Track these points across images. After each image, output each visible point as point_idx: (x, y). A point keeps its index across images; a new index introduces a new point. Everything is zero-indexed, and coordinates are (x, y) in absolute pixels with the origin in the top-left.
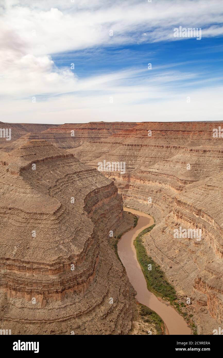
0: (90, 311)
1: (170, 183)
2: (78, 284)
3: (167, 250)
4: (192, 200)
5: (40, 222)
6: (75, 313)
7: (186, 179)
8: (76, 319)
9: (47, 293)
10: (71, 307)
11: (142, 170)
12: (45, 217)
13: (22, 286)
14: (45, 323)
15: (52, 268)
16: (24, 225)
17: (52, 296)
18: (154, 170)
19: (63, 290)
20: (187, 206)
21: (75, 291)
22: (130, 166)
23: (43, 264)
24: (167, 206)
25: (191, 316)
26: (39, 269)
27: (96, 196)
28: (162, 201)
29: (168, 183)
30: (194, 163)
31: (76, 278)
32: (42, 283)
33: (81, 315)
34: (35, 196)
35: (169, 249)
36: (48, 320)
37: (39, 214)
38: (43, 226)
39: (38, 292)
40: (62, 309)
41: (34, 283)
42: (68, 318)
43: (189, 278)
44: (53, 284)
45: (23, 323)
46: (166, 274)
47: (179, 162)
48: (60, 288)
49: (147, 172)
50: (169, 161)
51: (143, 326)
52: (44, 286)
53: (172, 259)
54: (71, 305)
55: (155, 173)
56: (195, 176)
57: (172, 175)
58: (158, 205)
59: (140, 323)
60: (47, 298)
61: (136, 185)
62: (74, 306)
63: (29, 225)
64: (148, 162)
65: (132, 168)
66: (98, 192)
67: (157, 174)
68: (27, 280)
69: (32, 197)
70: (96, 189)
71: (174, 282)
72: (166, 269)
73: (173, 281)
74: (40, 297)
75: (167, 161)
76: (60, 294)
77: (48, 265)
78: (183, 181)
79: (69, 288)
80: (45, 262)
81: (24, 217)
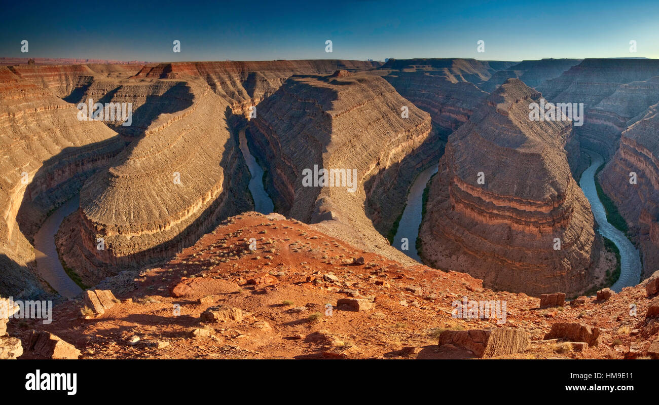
4: (634, 136)
5: (531, 162)
7: (625, 116)
14: (541, 251)
18: (600, 108)
29: (612, 121)
31: (562, 214)
37: (530, 154)
39: (535, 226)
48: (552, 223)
57: (614, 113)
59: (605, 253)
79: (558, 222)
80: (539, 199)
81: (519, 157)
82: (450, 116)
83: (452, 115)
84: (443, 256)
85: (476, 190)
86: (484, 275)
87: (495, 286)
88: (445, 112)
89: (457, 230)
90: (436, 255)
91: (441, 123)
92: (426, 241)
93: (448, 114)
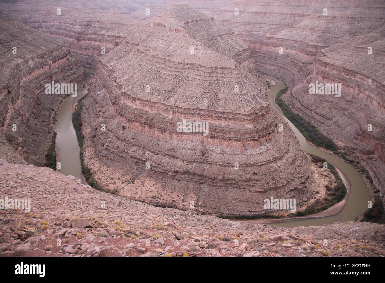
0: (282, 157)
1: (298, 48)
2: (269, 133)
3: (315, 108)
4: (340, 62)
5: (223, 75)
6: (271, 158)
7: (317, 45)
8: (272, 164)
9: (245, 140)
10: (266, 153)
11: (269, 37)
12: (227, 71)
13: (220, 134)
14: (247, 166)
15: (248, 118)
16: (207, 79)
17: (248, 144)
18: (281, 37)
19: (259, 138)
20: (335, 67)
21: (266, 140)
22: (254, 33)
23: (239, 114)
24: (297, 70)
25: (358, 163)
26: (235, 119)
27: (238, 58)
28: (290, 66)
29: (296, 49)
30: (323, 29)
31: (267, 128)
32: (240, 131)
33: (275, 160)
34: (208, 52)
35: (317, 107)
36: (249, 164)
37: (221, 68)
38: (227, 80)
39: (236, 140)
40: (259, 155)
41: (232, 131)
42: (265, 162)
43: (345, 131)
44: (250, 132)
45: (226, 166)
46: (319, 129)
47: (306, 28)
48: (257, 136)
49: (274, 38)
50: (296, 27)
51: (320, 171)
52: (242, 134)
53: (322, 116)
54: (266, 151)
55: (282, 40)
56: (325, 41)
57: (300, 41)
58: (286, 69)
59: (317, 168)
60: (245, 145)
61: (263, 51)
62: (268, 152)
63: (213, 79)
64: (272, 30)
65: (257, 35)
66: (240, 55)
67: (284, 40)
68: (225, 129)
69: (206, 53)
70: (238, 52)
71: (330, 135)
72: (318, 125)
73: (328, 135)
74: (238, 144)
75: (294, 27)
76: (256, 142)
77: (244, 115)
78: (314, 47)
79: (263, 136)
80: (240, 112)
81: (206, 71)
82: (91, 44)
83: (93, 43)
84: (123, 183)
85: (155, 106)
86: (182, 198)
87: (200, 209)
88: (84, 40)
89: (135, 151)
90: (115, 183)
91: (79, 51)
92: (95, 169)
93: (88, 42)
